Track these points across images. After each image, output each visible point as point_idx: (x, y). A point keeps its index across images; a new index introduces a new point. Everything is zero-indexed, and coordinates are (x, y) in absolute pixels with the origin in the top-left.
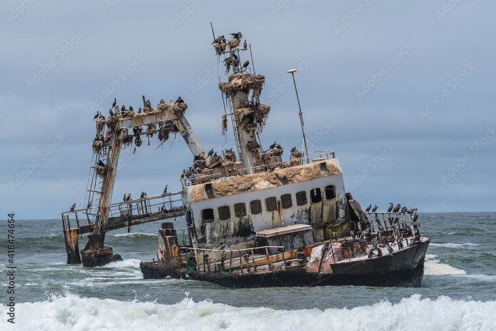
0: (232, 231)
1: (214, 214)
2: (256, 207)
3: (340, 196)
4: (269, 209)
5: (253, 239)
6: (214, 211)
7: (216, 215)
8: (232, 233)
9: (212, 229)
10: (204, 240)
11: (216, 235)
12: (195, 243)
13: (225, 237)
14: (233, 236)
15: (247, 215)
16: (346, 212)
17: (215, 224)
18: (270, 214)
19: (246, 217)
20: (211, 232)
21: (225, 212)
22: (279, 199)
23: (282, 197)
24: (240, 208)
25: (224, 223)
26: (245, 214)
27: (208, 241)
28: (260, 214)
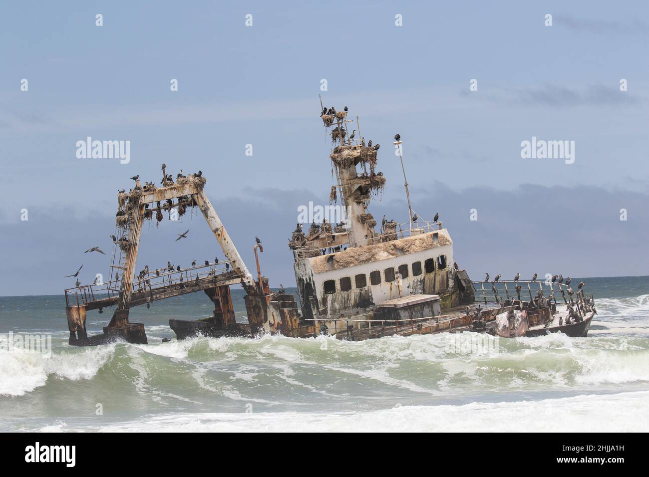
0: (352, 302)
1: (336, 285)
2: (375, 278)
3: (450, 265)
4: (387, 280)
5: (372, 310)
6: (336, 283)
7: (338, 286)
8: (353, 304)
9: (333, 301)
10: (325, 312)
11: (337, 306)
12: (315, 314)
13: (345, 308)
14: (353, 307)
15: (367, 286)
16: (454, 282)
17: (336, 296)
18: (388, 284)
19: (366, 288)
20: (332, 303)
21: (346, 283)
22: (396, 269)
23: (400, 267)
24: (361, 279)
25: (345, 294)
26: (365, 285)
27: (329, 312)
28: (379, 285)
